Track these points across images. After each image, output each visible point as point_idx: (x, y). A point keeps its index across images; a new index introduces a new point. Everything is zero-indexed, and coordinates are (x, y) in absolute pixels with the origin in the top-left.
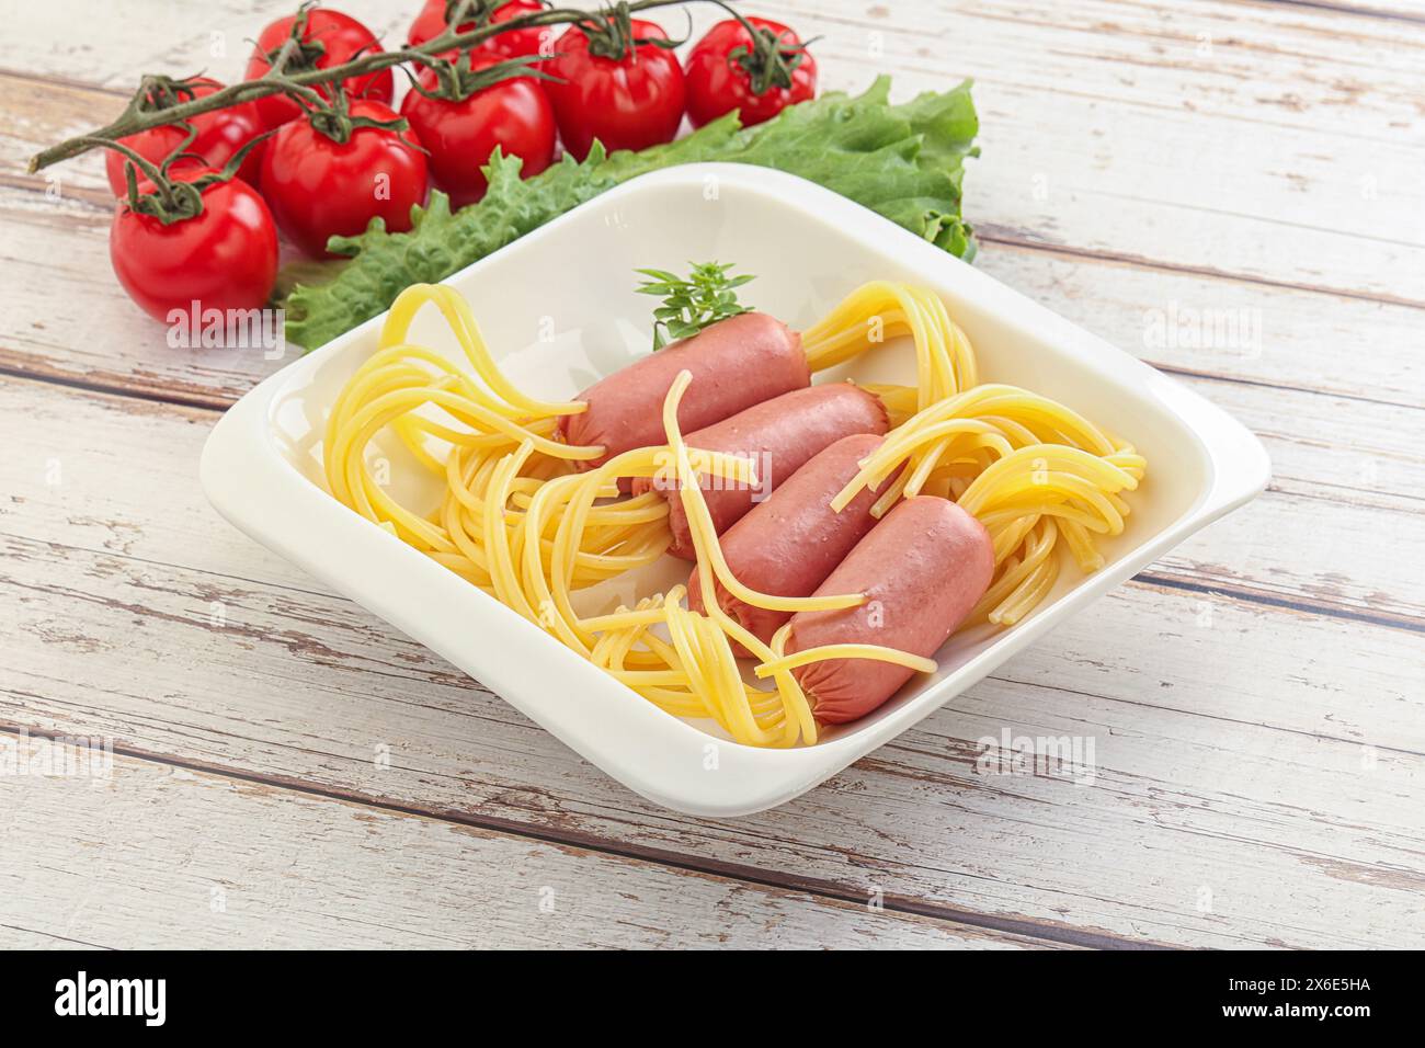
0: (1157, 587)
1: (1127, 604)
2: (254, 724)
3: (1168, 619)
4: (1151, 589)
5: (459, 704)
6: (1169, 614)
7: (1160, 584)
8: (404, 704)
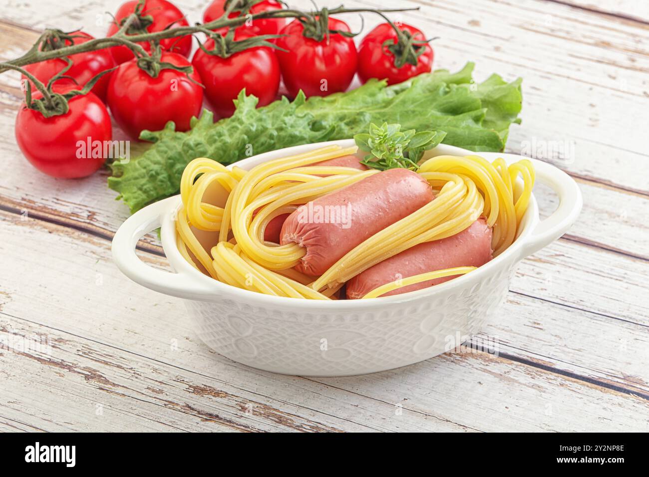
0: (600, 387)
1: (580, 396)
2: (57, 424)
3: (604, 409)
4: (596, 389)
5: (179, 423)
6: (605, 405)
7: (602, 386)
8: (146, 420)
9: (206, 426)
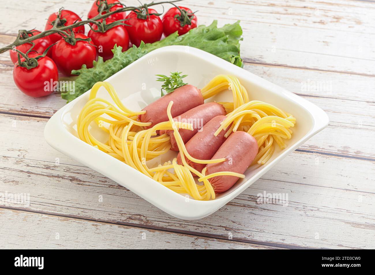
0: (300, 152)
1: (292, 157)
2: (63, 201)
3: (303, 161)
4: (298, 153)
5: (117, 193)
6: (304, 159)
7: (300, 151)
8: (102, 194)
9: (130, 193)
